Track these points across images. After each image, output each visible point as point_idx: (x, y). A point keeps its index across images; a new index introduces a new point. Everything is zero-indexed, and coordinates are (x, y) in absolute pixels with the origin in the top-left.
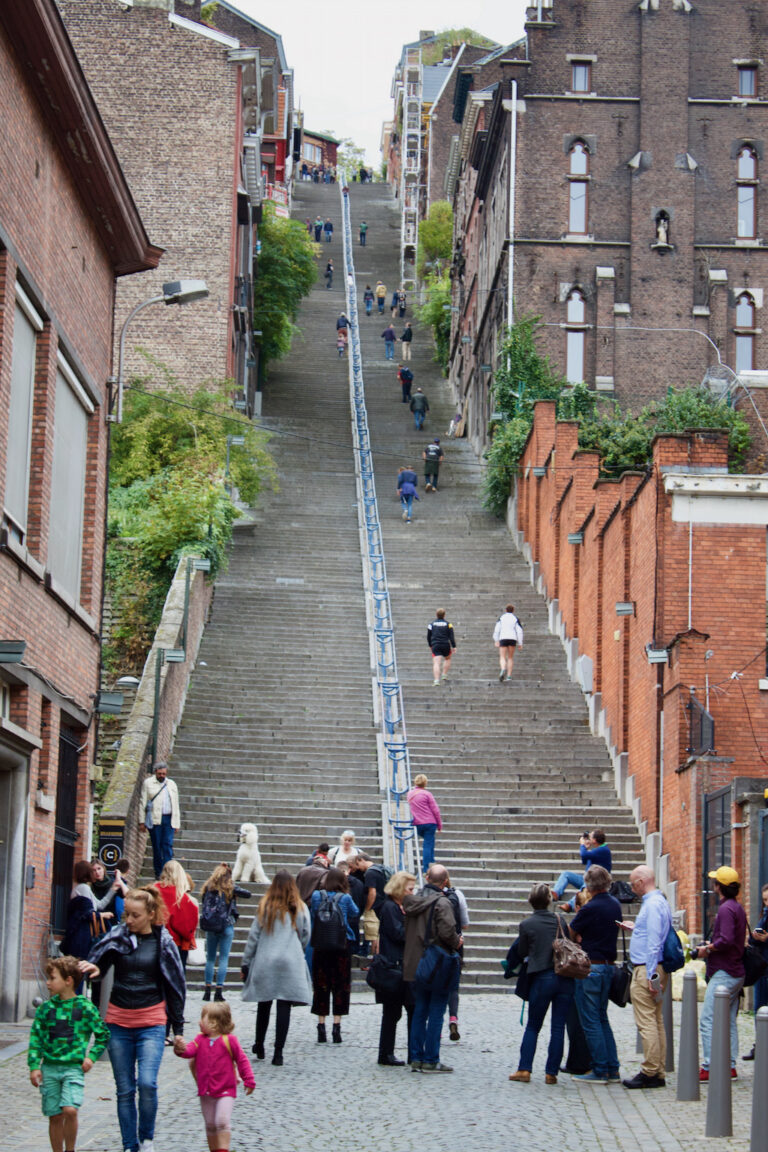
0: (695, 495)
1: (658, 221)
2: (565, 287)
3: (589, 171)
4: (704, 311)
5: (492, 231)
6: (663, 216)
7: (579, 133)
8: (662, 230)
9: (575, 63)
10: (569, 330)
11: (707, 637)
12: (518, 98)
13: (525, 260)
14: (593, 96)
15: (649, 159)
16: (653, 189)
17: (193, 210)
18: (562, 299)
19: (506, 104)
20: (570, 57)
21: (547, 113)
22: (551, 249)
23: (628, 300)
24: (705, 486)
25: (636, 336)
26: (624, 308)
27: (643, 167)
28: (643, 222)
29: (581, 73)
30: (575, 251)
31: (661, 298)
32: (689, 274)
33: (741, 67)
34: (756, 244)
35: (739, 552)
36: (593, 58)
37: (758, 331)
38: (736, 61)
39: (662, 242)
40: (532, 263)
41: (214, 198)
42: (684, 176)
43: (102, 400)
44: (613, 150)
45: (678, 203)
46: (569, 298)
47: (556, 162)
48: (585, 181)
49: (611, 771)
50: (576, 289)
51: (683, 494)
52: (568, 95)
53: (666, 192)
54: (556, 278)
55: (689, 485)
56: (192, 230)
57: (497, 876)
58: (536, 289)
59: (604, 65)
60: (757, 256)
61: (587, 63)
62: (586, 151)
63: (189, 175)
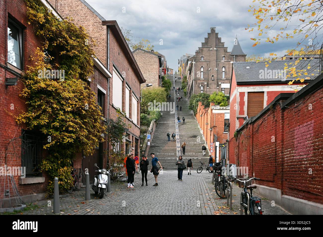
0: (216, 109)
1: (212, 77)
2: (200, 85)
3: (203, 71)
4: (218, 88)
5: (191, 79)
6: (213, 76)
7: (202, 66)
8: (213, 78)
9: (202, 57)
10: (201, 91)
11: (217, 127)
12: (194, 61)
13: (195, 82)
14: (204, 61)
15: (211, 69)
16: (212, 73)
17: (153, 77)
18: (200, 87)
19: (193, 62)
20: (201, 56)
21: (198, 63)
22: (199, 80)
23: (208, 87)
24: (217, 108)
25: (209, 91)
26: (208, 88)
27: (210, 70)
28: (210, 77)
29: (202, 58)
30: (202, 81)
31: (213, 86)
32: (216, 83)
33: (223, 57)
34: (225, 79)
35: (221, 116)
36: (204, 56)
37: (225, 90)
38: (222, 56)
39: (213, 79)
40: (196, 82)
41: (156, 76)
42: (216, 71)
43: (139, 99)
44: (206, 68)
45: (215, 74)
46: (201, 87)
47: (199, 69)
48: (203, 72)
49: (205, 144)
50: (202, 85)
51: (214, 109)
52: (201, 61)
53: (213, 73)
54: (199, 84)
55: (215, 108)
56: (153, 80)
57: (191, 156)
58: (197, 86)
59: (205, 57)
60: (225, 81)
61: (203, 57)
62: (203, 68)
63: (153, 73)
